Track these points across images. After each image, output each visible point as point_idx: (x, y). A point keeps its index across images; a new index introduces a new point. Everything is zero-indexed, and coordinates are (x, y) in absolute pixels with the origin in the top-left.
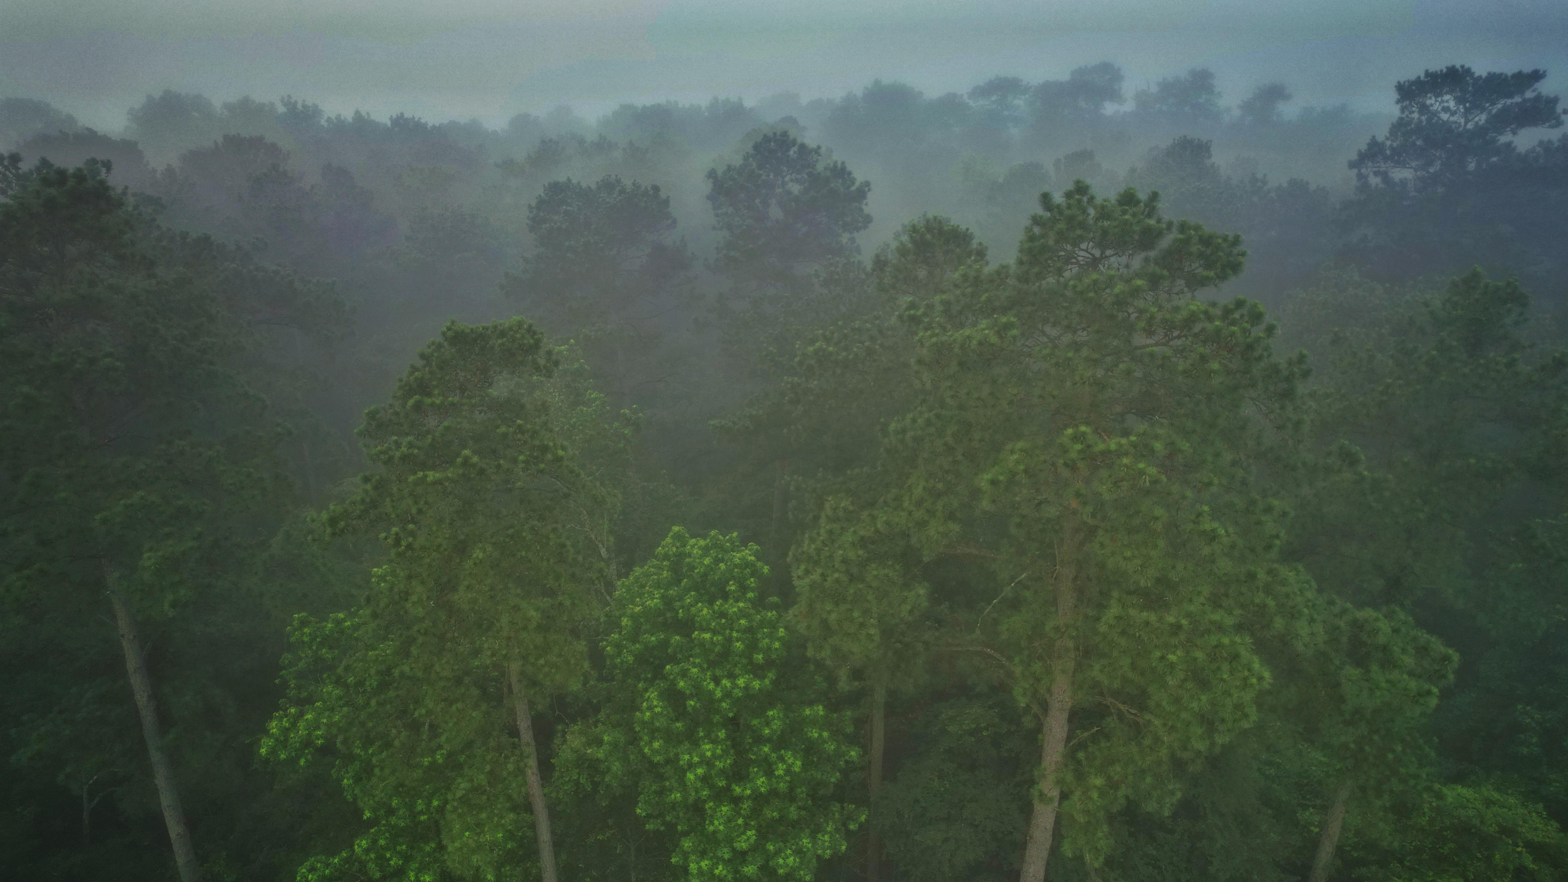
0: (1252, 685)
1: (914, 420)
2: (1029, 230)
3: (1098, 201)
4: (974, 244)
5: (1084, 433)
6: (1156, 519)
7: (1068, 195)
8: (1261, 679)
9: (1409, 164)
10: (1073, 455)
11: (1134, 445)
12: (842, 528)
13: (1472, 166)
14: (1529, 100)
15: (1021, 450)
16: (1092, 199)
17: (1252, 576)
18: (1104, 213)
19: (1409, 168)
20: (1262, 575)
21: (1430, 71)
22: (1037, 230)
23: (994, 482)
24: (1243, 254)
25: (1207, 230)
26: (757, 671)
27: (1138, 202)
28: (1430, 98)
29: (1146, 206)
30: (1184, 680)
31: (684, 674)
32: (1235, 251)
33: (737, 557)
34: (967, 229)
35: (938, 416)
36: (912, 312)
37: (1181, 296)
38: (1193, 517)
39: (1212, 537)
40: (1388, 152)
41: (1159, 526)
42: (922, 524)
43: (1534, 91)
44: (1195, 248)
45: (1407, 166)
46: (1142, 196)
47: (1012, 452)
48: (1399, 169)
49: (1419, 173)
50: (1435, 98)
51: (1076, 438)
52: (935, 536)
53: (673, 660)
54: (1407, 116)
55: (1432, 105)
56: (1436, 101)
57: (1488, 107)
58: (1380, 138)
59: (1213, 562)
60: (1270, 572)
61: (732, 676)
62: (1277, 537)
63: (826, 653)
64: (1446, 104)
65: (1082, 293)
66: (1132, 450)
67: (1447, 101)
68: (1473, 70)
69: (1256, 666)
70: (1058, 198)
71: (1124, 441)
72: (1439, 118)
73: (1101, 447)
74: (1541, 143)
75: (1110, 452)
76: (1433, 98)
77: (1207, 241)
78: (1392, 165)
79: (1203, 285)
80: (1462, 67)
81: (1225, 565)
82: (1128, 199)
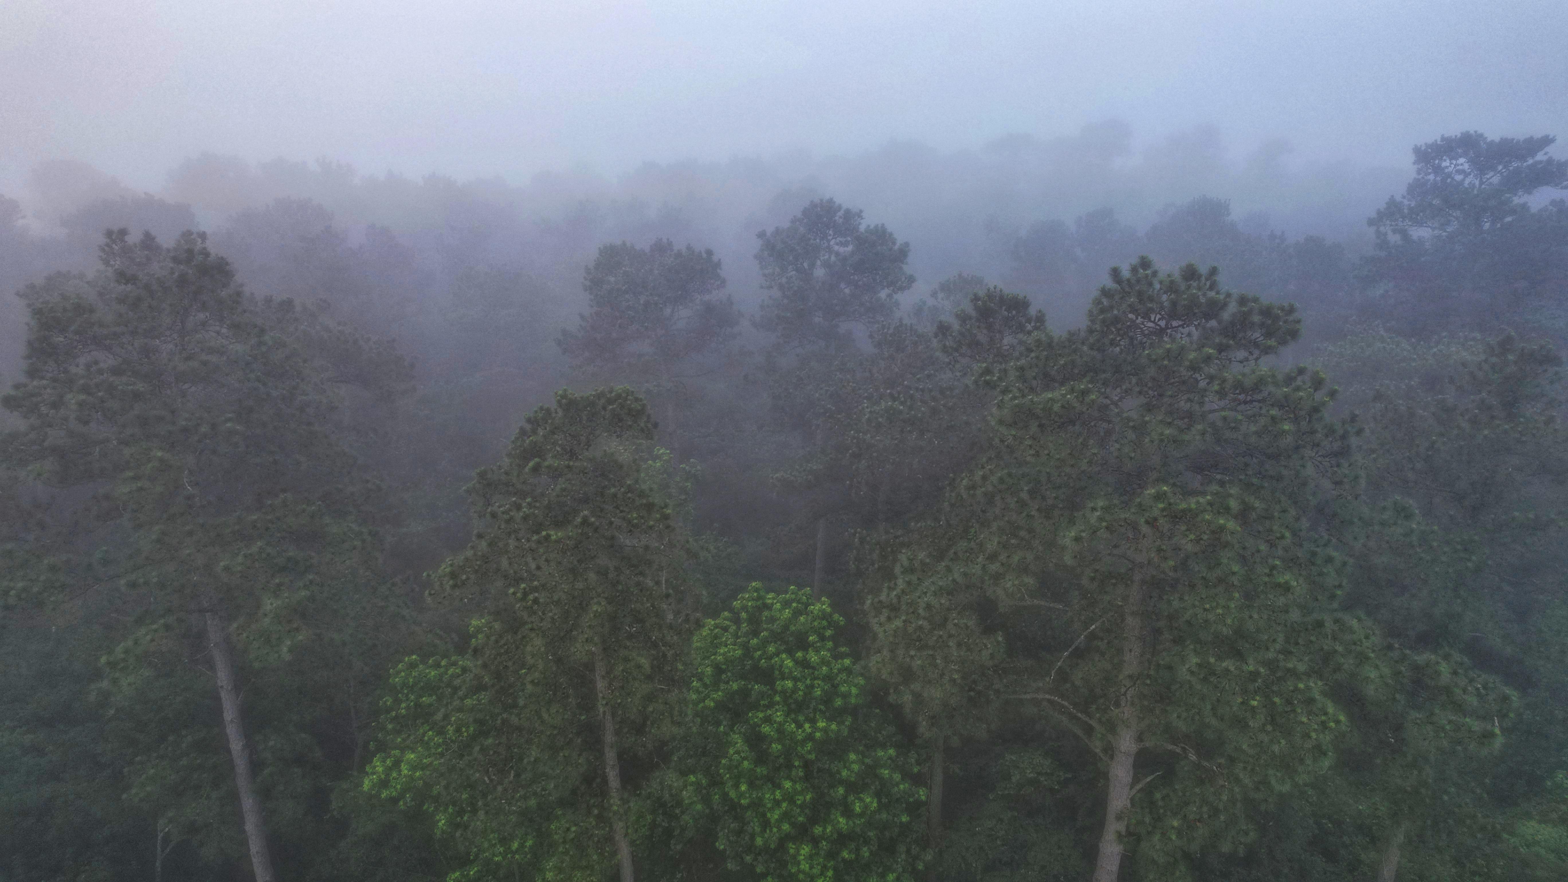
0: (1331, 729)
1: (984, 478)
2: (1097, 302)
3: (1161, 275)
4: (1032, 311)
5: (1165, 493)
6: (1234, 573)
7: (1134, 270)
8: (1337, 722)
9: (1426, 223)
10: (1156, 512)
11: (1211, 504)
12: (919, 579)
13: (1487, 226)
14: (1541, 162)
15: (1102, 508)
16: (1155, 273)
17: (1320, 624)
18: (1171, 287)
19: (1426, 226)
20: (1329, 625)
21: (1446, 136)
22: (1105, 302)
23: (1077, 539)
24: (1299, 322)
25: (1265, 301)
26: (835, 715)
27: (1200, 276)
28: (1445, 160)
29: (1207, 280)
30: (1264, 725)
31: (768, 720)
32: (1291, 318)
33: (816, 608)
34: (1025, 297)
35: (1010, 475)
36: (988, 378)
37: (1245, 363)
38: (1267, 571)
39: (1286, 588)
40: (1406, 211)
41: (1235, 580)
42: (997, 577)
43: (1545, 154)
44: (1256, 318)
45: (1425, 225)
46: (1203, 270)
47: (1094, 509)
48: (1416, 228)
49: (1436, 232)
50: (1450, 161)
51: (1159, 497)
52: (1011, 589)
53: (755, 707)
54: (1423, 178)
55: (1447, 167)
56: (1451, 164)
57: (1501, 170)
58: (1398, 198)
59: (1287, 612)
60: (1336, 621)
61: (813, 721)
62: (1340, 586)
63: (907, 698)
64: (1460, 167)
65: (1155, 361)
66: (1208, 508)
67: (1462, 164)
68: (1486, 135)
69: (1331, 710)
70: (1126, 273)
71: (1201, 500)
72: (1453, 179)
73: (1183, 506)
74: (1553, 203)
75: (1190, 510)
76: (1448, 161)
77: (1267, 312)
78: (1410, 223)
79: (1267, 353)
80: (1476, 132)
81: (1295, 615)
82: (1190, 274)
